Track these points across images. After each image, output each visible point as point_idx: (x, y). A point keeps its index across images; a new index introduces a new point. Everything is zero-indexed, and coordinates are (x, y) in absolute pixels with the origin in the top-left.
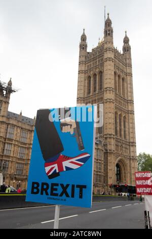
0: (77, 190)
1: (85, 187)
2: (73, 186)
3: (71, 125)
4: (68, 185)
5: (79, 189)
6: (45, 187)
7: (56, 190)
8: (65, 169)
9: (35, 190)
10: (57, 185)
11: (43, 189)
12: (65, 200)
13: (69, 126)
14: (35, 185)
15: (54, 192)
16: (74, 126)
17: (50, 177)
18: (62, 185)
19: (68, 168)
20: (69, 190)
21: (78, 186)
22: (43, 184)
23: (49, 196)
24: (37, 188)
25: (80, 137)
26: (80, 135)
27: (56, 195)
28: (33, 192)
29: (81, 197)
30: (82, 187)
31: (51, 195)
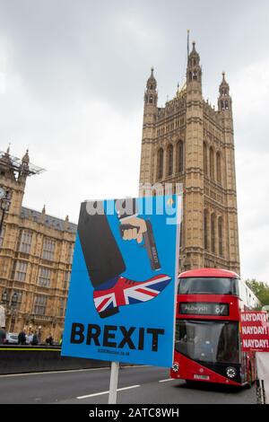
0: (148, 338)
1: (162, 332)
2: (142, 330)
3: (138, 228)
4: (132, 329)
5: (151, 335)
6: (94, 331)
7: (113, 336)
8: (127, 302)
9: (77, 337)
10: (114, 328)
11: (90, 335)
12: (128, 354)
13: (135, 230)
14: (78, 329)
15: (110, 340)
16: (144, 228)
17: (103, 315)
18: (123, 329)
19: (132, 301)
20: (135, 338)
21: (150, 331)
22: (91, 327)
23: (101, 347)
24: (80, 333)
25: (153, 248)
26: (152, 244)
27: (113, 345)
28: (73, 341)
29: (155, 349)
30: (156, 333)
31: (104, 345)
